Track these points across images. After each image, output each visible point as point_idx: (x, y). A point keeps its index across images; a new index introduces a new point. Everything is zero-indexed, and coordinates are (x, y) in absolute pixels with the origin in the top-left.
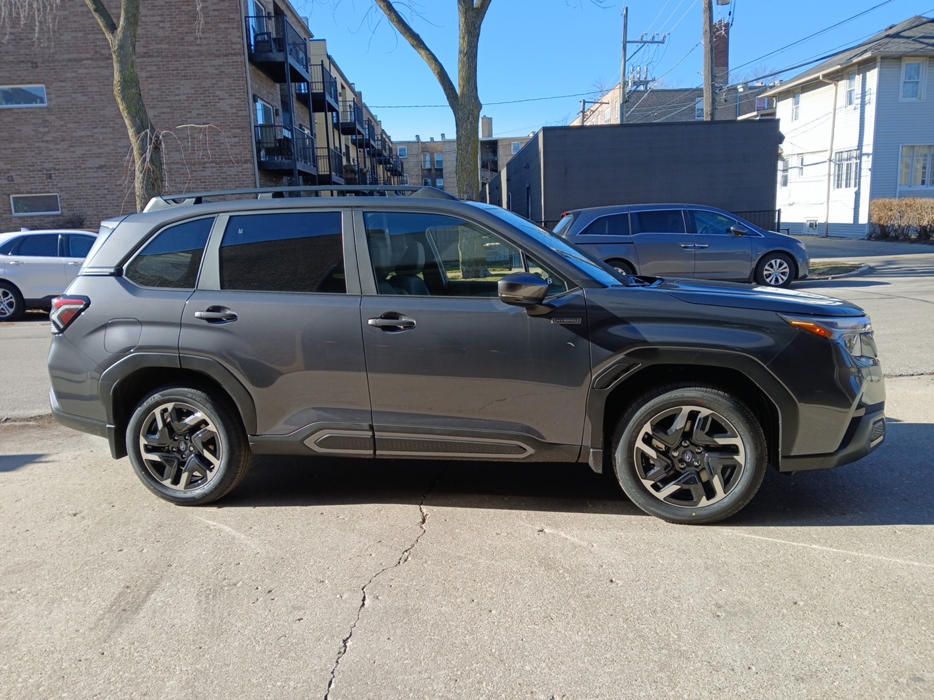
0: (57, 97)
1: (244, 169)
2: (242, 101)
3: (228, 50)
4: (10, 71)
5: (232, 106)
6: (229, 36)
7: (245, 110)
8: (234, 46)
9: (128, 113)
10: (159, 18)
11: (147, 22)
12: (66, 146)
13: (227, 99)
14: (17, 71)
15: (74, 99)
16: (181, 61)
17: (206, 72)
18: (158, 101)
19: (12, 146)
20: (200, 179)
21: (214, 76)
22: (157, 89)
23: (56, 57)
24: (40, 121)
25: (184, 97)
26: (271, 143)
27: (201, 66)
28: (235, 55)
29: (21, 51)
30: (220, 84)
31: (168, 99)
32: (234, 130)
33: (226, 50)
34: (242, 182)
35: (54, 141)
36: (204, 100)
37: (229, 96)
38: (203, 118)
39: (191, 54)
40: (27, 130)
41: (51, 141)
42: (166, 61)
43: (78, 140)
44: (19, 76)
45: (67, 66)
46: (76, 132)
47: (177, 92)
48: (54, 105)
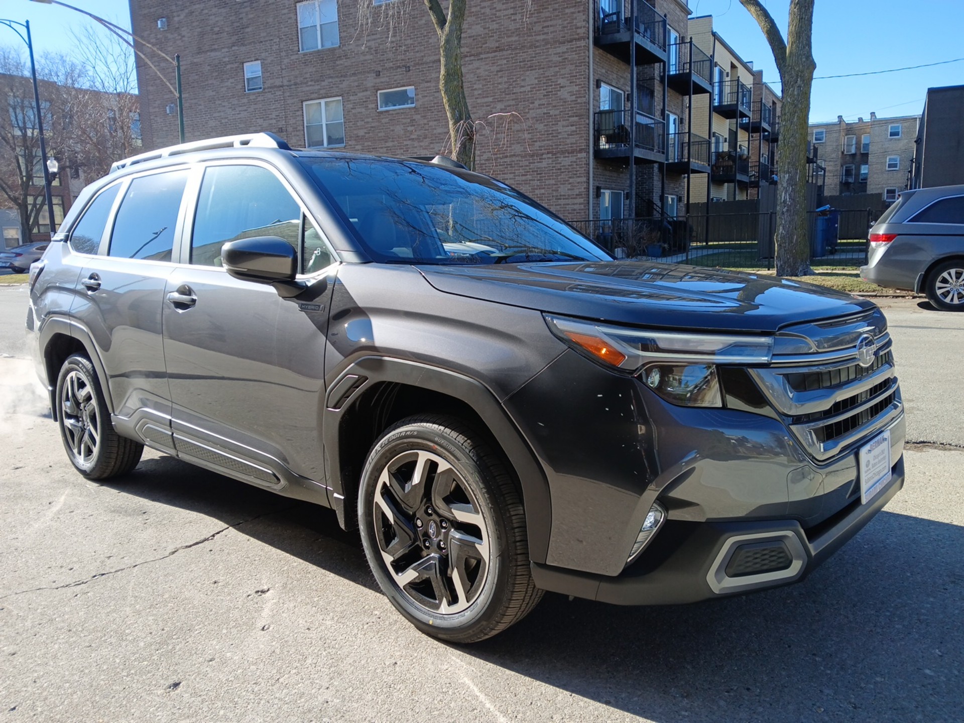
0: (422, 97)
1: (579, 158)
2: (582, 87)
3: (573, 35)
4: (389, 76)
5: (572, 94)
6: (575, 21)
7: (584, 97)
8: (579, 31)
9: (449, 106)
10: (512, 11)
11: (501, 16)
12: (427, 144)
13: (568, 86)
14: (395, 75)
15: (436, 98)
16: (528, 52)
17: (549, 61)
18: (506, 94)
19: (387, 145)
20: (537, 171)
21: (558, 64)
22: (505, 82)
23: (425, 59)
24: (409, 120)
25: (528, 88)
26: (609, 130)
27: (546, 55)
28: (579, 39)
29: (399, 57)
30: (563, 72)
31: (514, 91)
32: (572, 119)
33: (570, 35)
34: (575, 172)
35: (418, 139)
36: (546, 90)
37: (570, 83)
38: (544, 108)
39: (538, 44)
40: (399, 129)
41: (416, 139)
42: (515, 54)
43: (437, 137)
44: (395, 81)
45: (432, 67)
46: (436, 129)
47: (523, 84)
48: (421, 105)
